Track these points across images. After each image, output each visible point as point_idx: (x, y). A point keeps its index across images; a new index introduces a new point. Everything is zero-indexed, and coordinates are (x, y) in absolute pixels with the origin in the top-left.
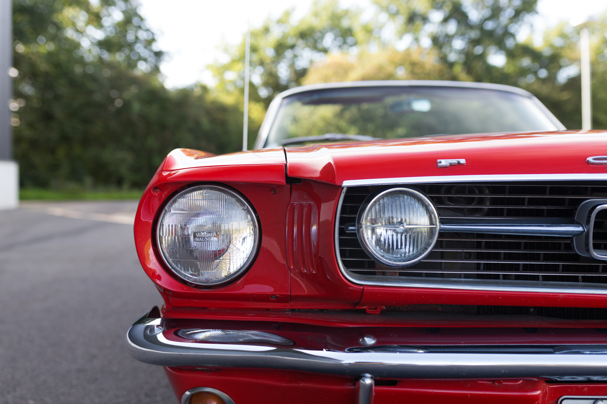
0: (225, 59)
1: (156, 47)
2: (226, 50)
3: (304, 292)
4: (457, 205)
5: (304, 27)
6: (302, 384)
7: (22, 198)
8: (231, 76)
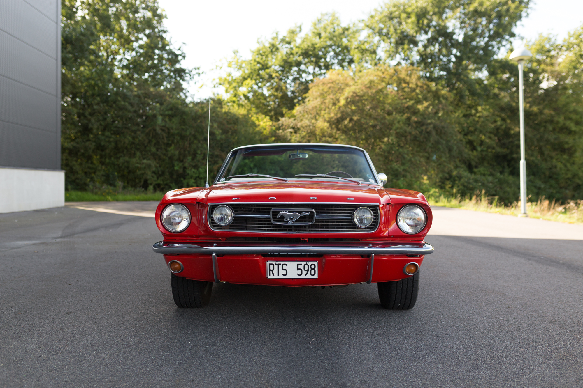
0: (237, 74)
3: (202, 233)
5: (305, 46)
7: (67, 200)
8: (243, 90)
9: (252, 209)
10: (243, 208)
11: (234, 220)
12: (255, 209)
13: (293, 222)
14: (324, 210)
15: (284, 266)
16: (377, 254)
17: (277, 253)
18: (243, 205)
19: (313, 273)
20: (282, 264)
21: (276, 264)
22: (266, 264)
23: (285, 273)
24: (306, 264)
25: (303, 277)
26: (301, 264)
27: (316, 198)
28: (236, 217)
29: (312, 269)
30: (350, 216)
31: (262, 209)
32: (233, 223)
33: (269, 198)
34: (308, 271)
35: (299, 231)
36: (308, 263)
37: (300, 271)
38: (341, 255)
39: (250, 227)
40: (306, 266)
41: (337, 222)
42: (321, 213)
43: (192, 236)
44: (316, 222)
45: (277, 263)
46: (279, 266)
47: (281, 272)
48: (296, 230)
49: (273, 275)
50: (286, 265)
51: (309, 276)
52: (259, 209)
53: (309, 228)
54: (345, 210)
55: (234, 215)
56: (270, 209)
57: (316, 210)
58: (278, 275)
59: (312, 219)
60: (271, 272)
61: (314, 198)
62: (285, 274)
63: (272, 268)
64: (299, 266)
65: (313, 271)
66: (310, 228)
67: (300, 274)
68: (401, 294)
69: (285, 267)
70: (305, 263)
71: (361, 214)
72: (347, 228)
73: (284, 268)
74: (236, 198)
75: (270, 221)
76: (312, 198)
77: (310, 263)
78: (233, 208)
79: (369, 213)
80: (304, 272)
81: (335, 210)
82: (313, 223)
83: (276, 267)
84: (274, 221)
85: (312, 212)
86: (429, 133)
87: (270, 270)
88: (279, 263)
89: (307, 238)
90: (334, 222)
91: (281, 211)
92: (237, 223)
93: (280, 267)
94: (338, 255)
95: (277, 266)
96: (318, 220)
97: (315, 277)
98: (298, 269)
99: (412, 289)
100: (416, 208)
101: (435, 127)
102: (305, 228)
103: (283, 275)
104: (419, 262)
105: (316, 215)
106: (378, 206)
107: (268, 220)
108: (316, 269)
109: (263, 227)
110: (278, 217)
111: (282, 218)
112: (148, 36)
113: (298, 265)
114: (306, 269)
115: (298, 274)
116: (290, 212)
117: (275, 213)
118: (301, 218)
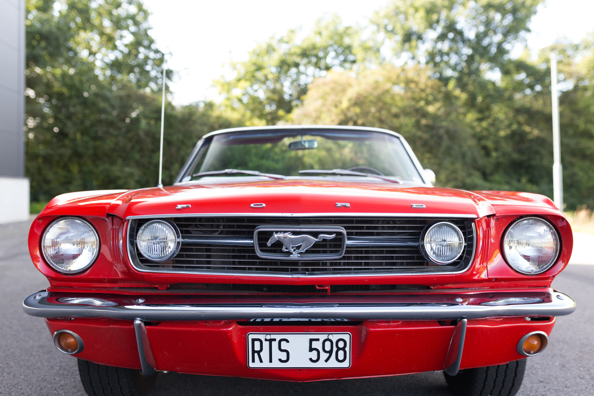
0: (232, 76)
1: (165, 67)
2: (234, 68)
3: (119, 276)
4: (206, 228)
5: (305, 45)
6: (111, 326)
8: (237, 92)
9: (218, 226)
10: (202, 225)
11: (182, 250)
12: (224, 226)
13: (300, 253)
14: (362, 228)
15: (283, 343)
16: (473, 318)
17: (269, 320)
18: (201, 219)
19: (341, 357)
20: (277, 340)
21: (266, 340)
22: (246, 340)
23: (284, 356)
24: (328, 340)
25: (321, 364)
26: (318, 340)
27: (348, 205)
28: (184, 244)
29: (339, 349)
30: (417, 240)
31: (238, 227)
32: (179, 256)
33: (252, 205)
34: (330, 352)
35: (313, 271)
36: (331, 337)
37: (315, 352)
38: (398, 322)
39: (215, 263)
40: (328, 344)
41: (387, 252)
42: (357, 234)
43: (101, 281)
44: (347, 252)
45: (268, 337)
46: (273, 342)
47: (277, 355)
48: (307, 270)
49: (261, 361)
50: (287, 341)
51: (333, 363)
52: (233, 227)
53: (332, 264)
54: (404, 228)
55: (181, 240)
56: (254, 227)
57: (346, 228)
58: (271, 361)
59: (340, 246)
60: (256, 355)
61: (344, 204)
62: (285, 358)
63: (257, 347)
64: (313, 342)
65: (341, 353)
66: (335, 267)
67: (315, 358)
68: (495, 380)
69: (284, 345)
70: (325, 337)
71: (439, 237)
72: (408, 264)
73: (282, 348)
74: (185, 206)
75: (254, 251)
76: (339, 204)
77: (334, 338)
78: (179, 226)
79: (455, 235)
80: (324, 356)
81: (383, 228)
82: (343, 255)
83: (266, 345)
84: (262, 250)
85: (339, 234)
86: (440, 138)
87: (254, 352)
88: (273, 337)
89: (328, 286)
90: (382, 252)
91: (277, 232)
92: (188, 256)
93: (275, 344)
94: (394, 322)
95: (268, 342)
96: (351, 250)
97: (346, 364)
98: (311, 349)
99: (516, 369)
100: (540, 223)
101: (448, 132)
102: (325, 264)
103: (280, 360)
104: (548, 329)
105: (349, 239)
106: (473, 220)
107: (250, 249)
108: (347, 349)
109: (240, 263)
110: (269, 244)
111: (278, 246)
112: (133, 34)
113: (311, 340)
114: (328, 348)
115: (311, 360)
116: (294, 233)
117: (264, 237)
118: (316, 245)
